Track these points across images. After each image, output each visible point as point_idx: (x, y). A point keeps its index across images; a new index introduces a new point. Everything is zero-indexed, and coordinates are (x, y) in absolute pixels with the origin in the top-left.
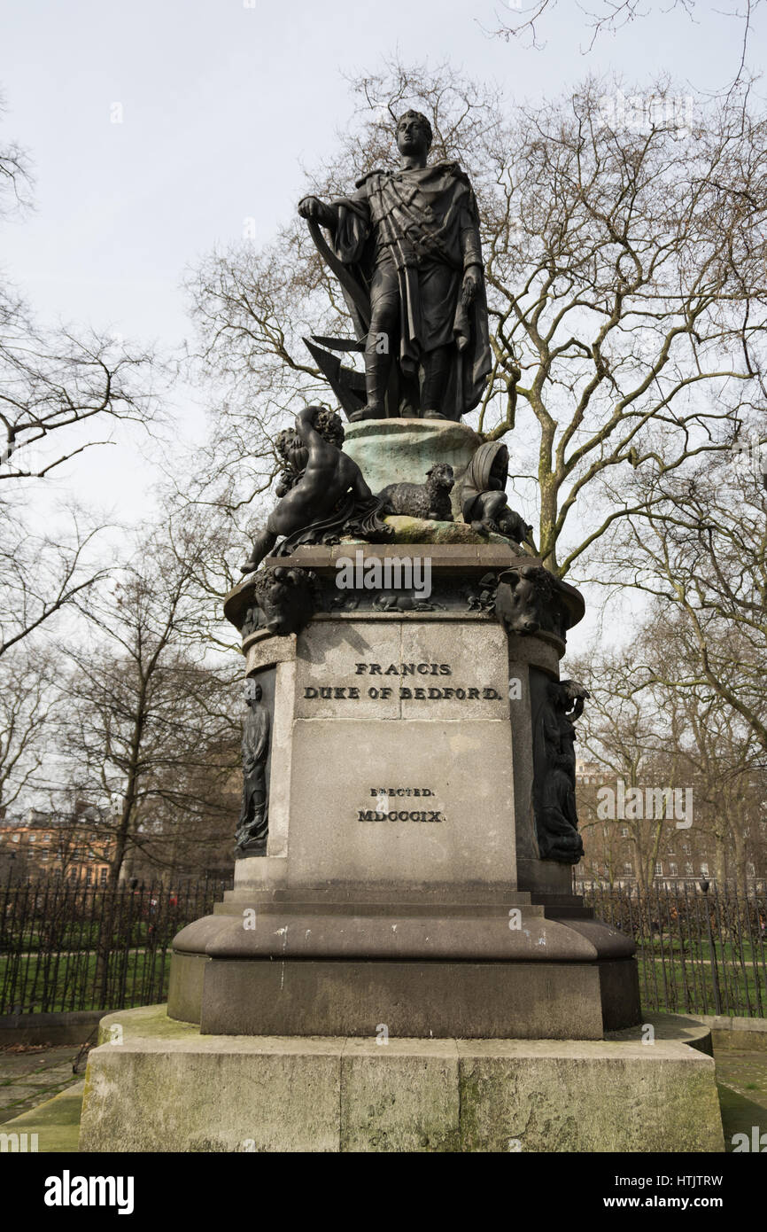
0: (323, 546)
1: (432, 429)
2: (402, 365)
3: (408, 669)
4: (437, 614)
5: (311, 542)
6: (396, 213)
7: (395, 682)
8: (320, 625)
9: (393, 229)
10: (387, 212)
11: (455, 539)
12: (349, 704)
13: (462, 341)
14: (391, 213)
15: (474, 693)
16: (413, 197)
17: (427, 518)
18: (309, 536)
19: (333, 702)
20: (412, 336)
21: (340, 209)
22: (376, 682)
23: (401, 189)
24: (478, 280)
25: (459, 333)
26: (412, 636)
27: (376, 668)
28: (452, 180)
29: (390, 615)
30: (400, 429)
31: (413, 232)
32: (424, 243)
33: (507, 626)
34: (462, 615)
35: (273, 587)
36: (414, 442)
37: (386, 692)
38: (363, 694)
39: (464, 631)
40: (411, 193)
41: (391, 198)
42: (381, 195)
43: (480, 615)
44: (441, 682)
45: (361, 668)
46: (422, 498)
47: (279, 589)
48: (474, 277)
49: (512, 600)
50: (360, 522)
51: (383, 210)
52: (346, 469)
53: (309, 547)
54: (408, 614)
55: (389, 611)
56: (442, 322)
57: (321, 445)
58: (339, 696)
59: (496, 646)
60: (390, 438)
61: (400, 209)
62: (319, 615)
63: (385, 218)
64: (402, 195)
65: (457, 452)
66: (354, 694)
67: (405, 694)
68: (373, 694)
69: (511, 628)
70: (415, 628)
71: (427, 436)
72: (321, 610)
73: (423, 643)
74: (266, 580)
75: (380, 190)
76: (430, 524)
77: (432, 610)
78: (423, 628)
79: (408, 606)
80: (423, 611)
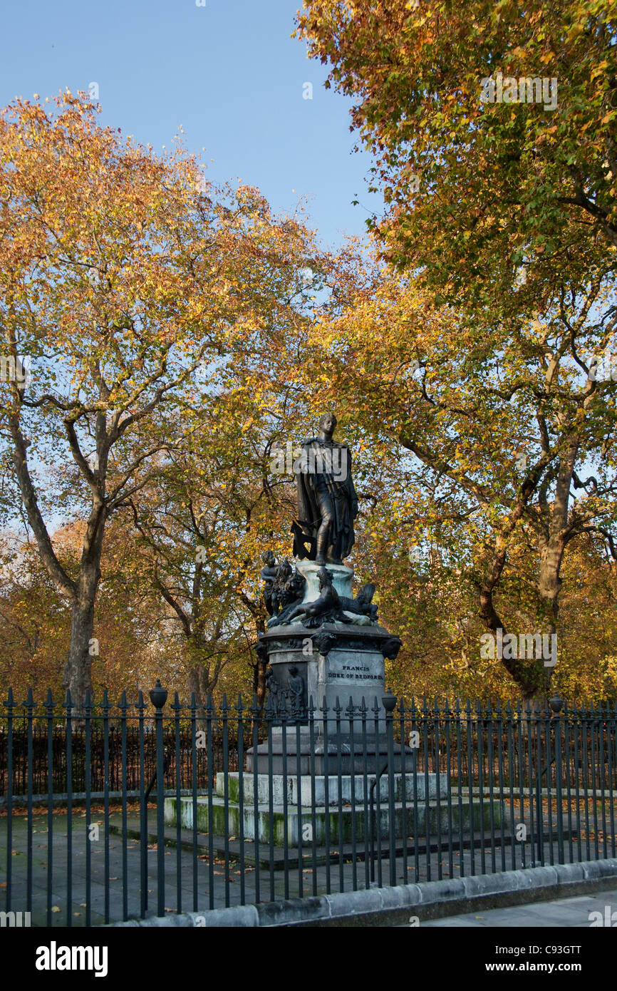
3: (358, 668)
4: (366, 651)
7: (355, 673)
8: (331, 652)
12: (341, 679)
15: (375, 677)
17: (357, 614)
19: (336, 678)
22: (348, 672)
26: (358, 657)
27: (348, 668)
29: (352, 650)
33: (385, 656)
34: (373, 651)
37: (352, 676)
38: (345, 676)
39: (373, 656)
44: (367, 673)
45: (344, 667)
46: (356, 606)
58: (338, 676)
59: (381, 662)
62: (332, 649)
66: (342, 676)
67: (357, 676)
68: (348, 676)
70: (359, 654)
72: (334, 647)
73: (362, 660)
77: (364, 649)
78: (362, 655)
79: (359, 648)
80: (362, 649)
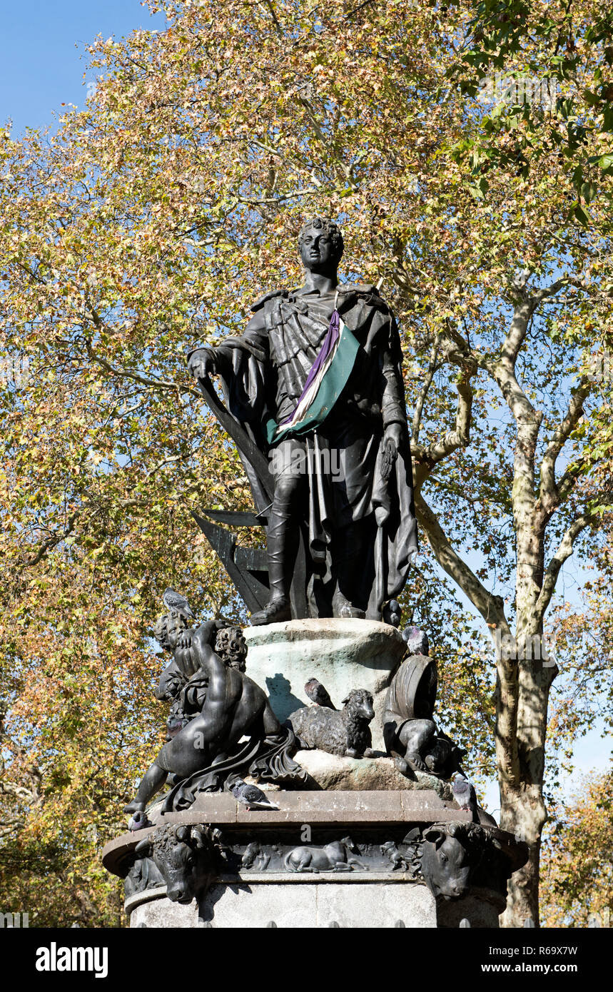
0: (227, 793)
1: (347, 636)
2: (312, 550)
4: (356, 875)
5: (214, 789)
6: (303, 358)
9: (299, 379)
10: (291, 355)
11: (375, 783)
13: (382, 514)
14: (295, 356)
17: (344, 755)
18: (209, 781)
20: (323, 516)
21: (235, 352)
23: (309, 327)
24: (400, 442)
25: (377, 504)
26: (328, 901)
28: (369, 309)
29: (304, 876)
33: (434, 887)
34: (385, 875)
35: (175, 849)
36: (328, 651)
39: (387, 894)
40: (320, 333)
41: (296, 337)
42: (283, 330)
43: (404, 876)
46: (338, 730)
47: (183, 850)
48: (396, 438)
49: (439, 861)
50: (268, 762)
51: (287, 354)
52: (251, 699)
53: (211, 794)
55: (303, 871)
56: (358, 491)
57: (224, 672)
59: (423, 912)
60: (298, 646)
61: (306, 352)
62: (225, 879)
63: (288, 362)
64: (308, 333)
69: (439, 892)
70: (333, 890)
71: (342, 644)
73: (342, 908)
74: (166, 840)
75: (282, 324)
76: (349, 762)
77: (351, 870)
78: (341, 891)
80: (341, 871)
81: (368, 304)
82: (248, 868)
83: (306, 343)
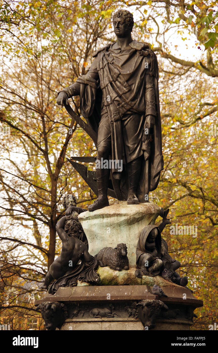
0: (69, 287)
1: (125, 215)
2: (113, 176)
4: (115, 319)
5: (64, 286)
6: (109, 86)
8: (68, 324)
13: (146, 155)
14: (107, 86)
16: (118, 76)
17: (115, 270)
18: (63, 282)
21: (81, 86)
24: (151, 124)
25: (144, 151)
26: (106, 328)
29: (96, 319)
30: (109, 216)
31: (117, 101)
32: (123, 106)
34: (126, 319)
35: (46, 312)
36: (117, 222)
39: (127, 326)
41: (108, 76)
42: (103, 71)
43: (133, 319)
47: (49, 313)
48: (149, 123)
51: (104, 82)
53: (63, 288)
54: (103, 319)
55: (96, 318)
56: (136, 146)
60: (105, 220)
61: (111, 84)
62: (68, 320)
64: (113, 74)
65: (140, 222)
70: (107, 325)
71: (123, 218)
72: (68, 317)
74: (44, 308)
75: (103, 68)
76: (117, 273)
77: (113, 317)
78: (110, 325)
79: (104, 315)
80: (109, 318)
81: (141, 56)
82: (76, 316)
83: (111, 80)
